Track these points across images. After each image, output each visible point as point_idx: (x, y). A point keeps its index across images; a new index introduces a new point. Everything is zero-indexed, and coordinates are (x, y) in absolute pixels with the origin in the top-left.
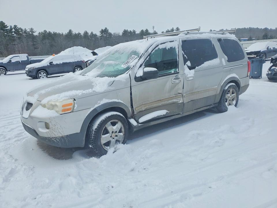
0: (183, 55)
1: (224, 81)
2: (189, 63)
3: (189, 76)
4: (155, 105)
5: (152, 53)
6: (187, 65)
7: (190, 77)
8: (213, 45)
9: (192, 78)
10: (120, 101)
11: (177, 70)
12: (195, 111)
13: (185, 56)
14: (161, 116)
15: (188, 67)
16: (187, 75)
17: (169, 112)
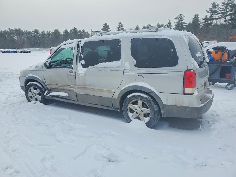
0: (80, 54)
1: (124, 88)
2: (83, 62)
3: (80, 72)
4: (61, 88)
5: (57, 51)
6: (81, 63)
7: (82, 74)
8: (121, 45)
9: (82, 75)
10: (38, 77)
11: (72, 66)
12: (91, 105)
13: (82, 55)
14: (61, 96)
15: (82, 65)
16: (79, 71)
17: (69, 96)
